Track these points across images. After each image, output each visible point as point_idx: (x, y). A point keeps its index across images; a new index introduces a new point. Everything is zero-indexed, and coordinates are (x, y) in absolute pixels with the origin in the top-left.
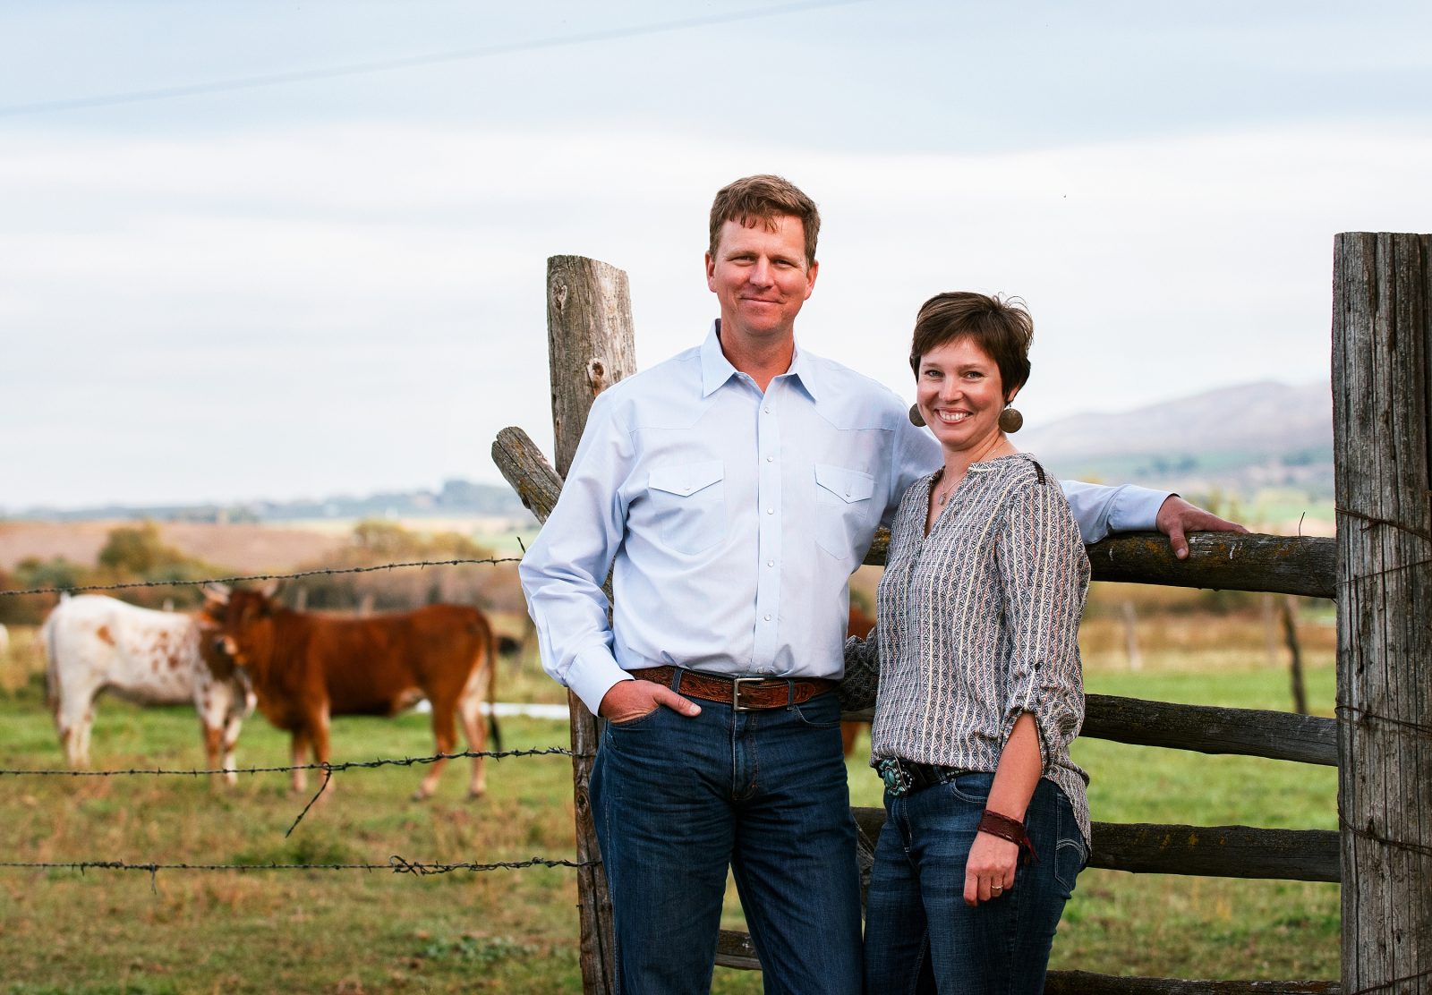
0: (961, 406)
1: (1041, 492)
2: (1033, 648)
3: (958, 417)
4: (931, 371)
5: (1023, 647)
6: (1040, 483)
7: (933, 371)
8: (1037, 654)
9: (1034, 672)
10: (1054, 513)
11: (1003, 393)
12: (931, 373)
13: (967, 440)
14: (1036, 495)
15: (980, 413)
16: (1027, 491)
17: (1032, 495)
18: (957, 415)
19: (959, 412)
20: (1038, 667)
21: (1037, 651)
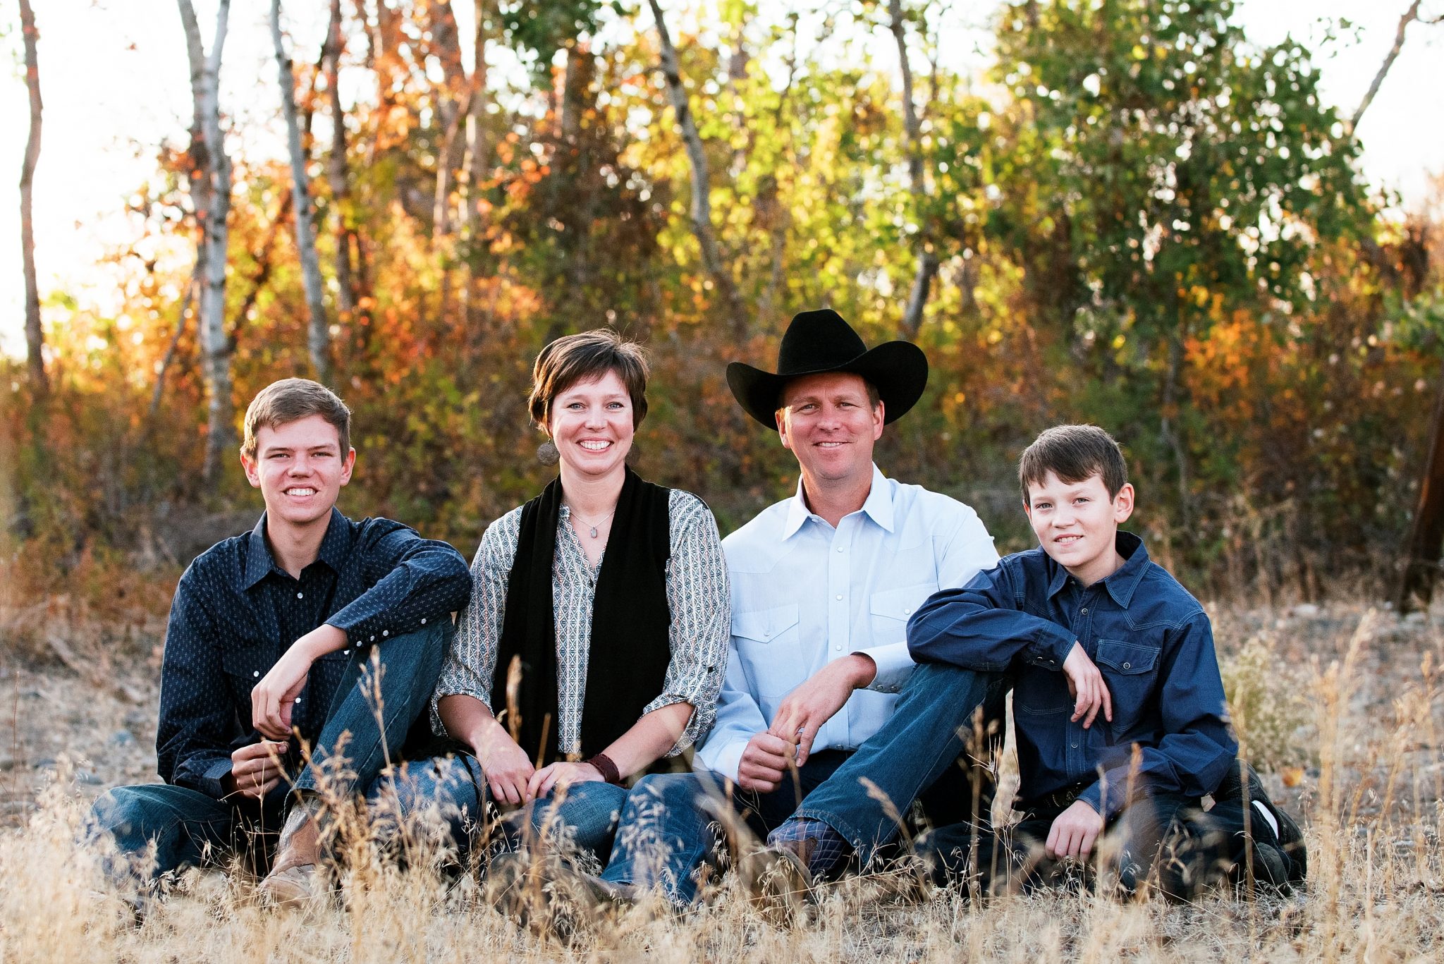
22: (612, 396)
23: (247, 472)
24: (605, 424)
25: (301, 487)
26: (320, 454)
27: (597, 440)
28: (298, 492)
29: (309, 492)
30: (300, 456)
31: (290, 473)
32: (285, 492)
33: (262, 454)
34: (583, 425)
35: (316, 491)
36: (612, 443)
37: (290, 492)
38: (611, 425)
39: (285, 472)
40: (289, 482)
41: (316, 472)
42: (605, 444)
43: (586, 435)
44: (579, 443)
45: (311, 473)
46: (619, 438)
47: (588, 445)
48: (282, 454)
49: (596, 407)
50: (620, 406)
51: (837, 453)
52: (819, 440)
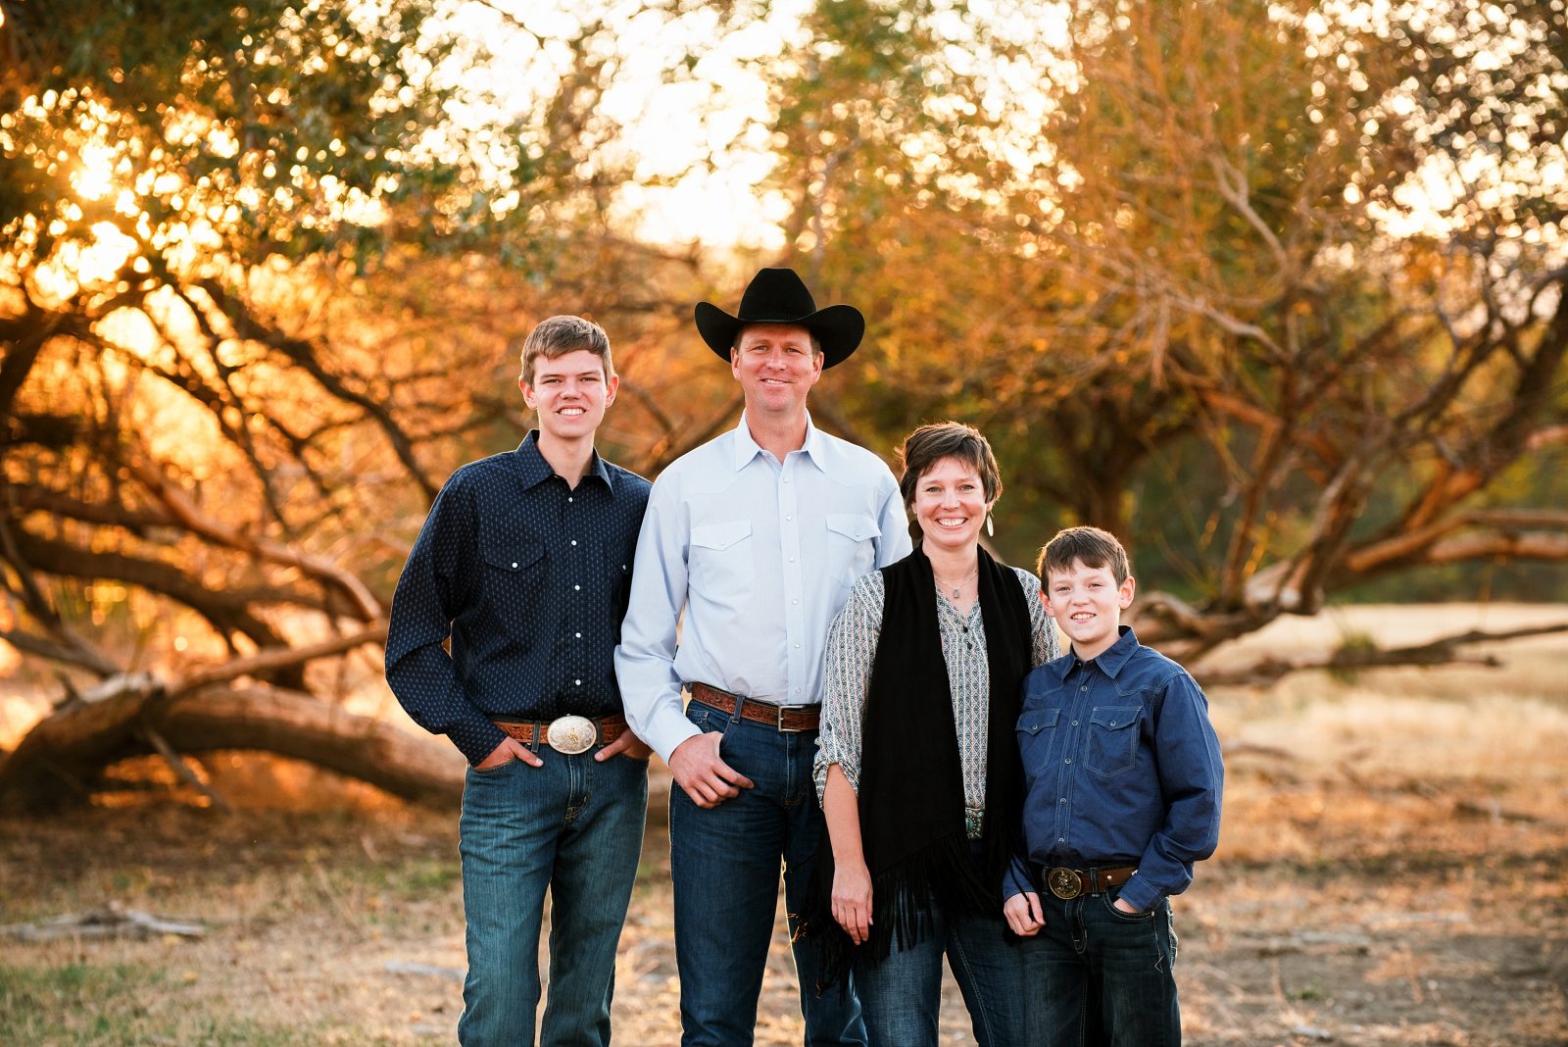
0: (960, 513)
4: (931, 489)
7: (934, 488)
12: (933, 490)
18: (957, 521)
19: (958, 518)
22: (963, 480)
23: (525, 397)
24: (958, 505)
25: (572, 408)
26: (587, 379)
27: (952, 518)
28: (569, 412)
29: (579, 411)
30: (571, 381)
31: (562, 395)
32: (559, 412)
33: (537, 380)
34: (939, 506)
35: (585, 411)
36: (966, 519)
37: (565, 412)
38: (962, 504)
39: (558, 395)
40: (561, 404)
41: (584, 394)
42: (959, 522)
43: (943, 514)
44: (937, 520)
45: (579, 395)
46: (972, 515)
47: (945, 522)
48: (555, 379)
49: (950, 491)
50: (972, 488)
51: (779, 390)
52: (765, 376)
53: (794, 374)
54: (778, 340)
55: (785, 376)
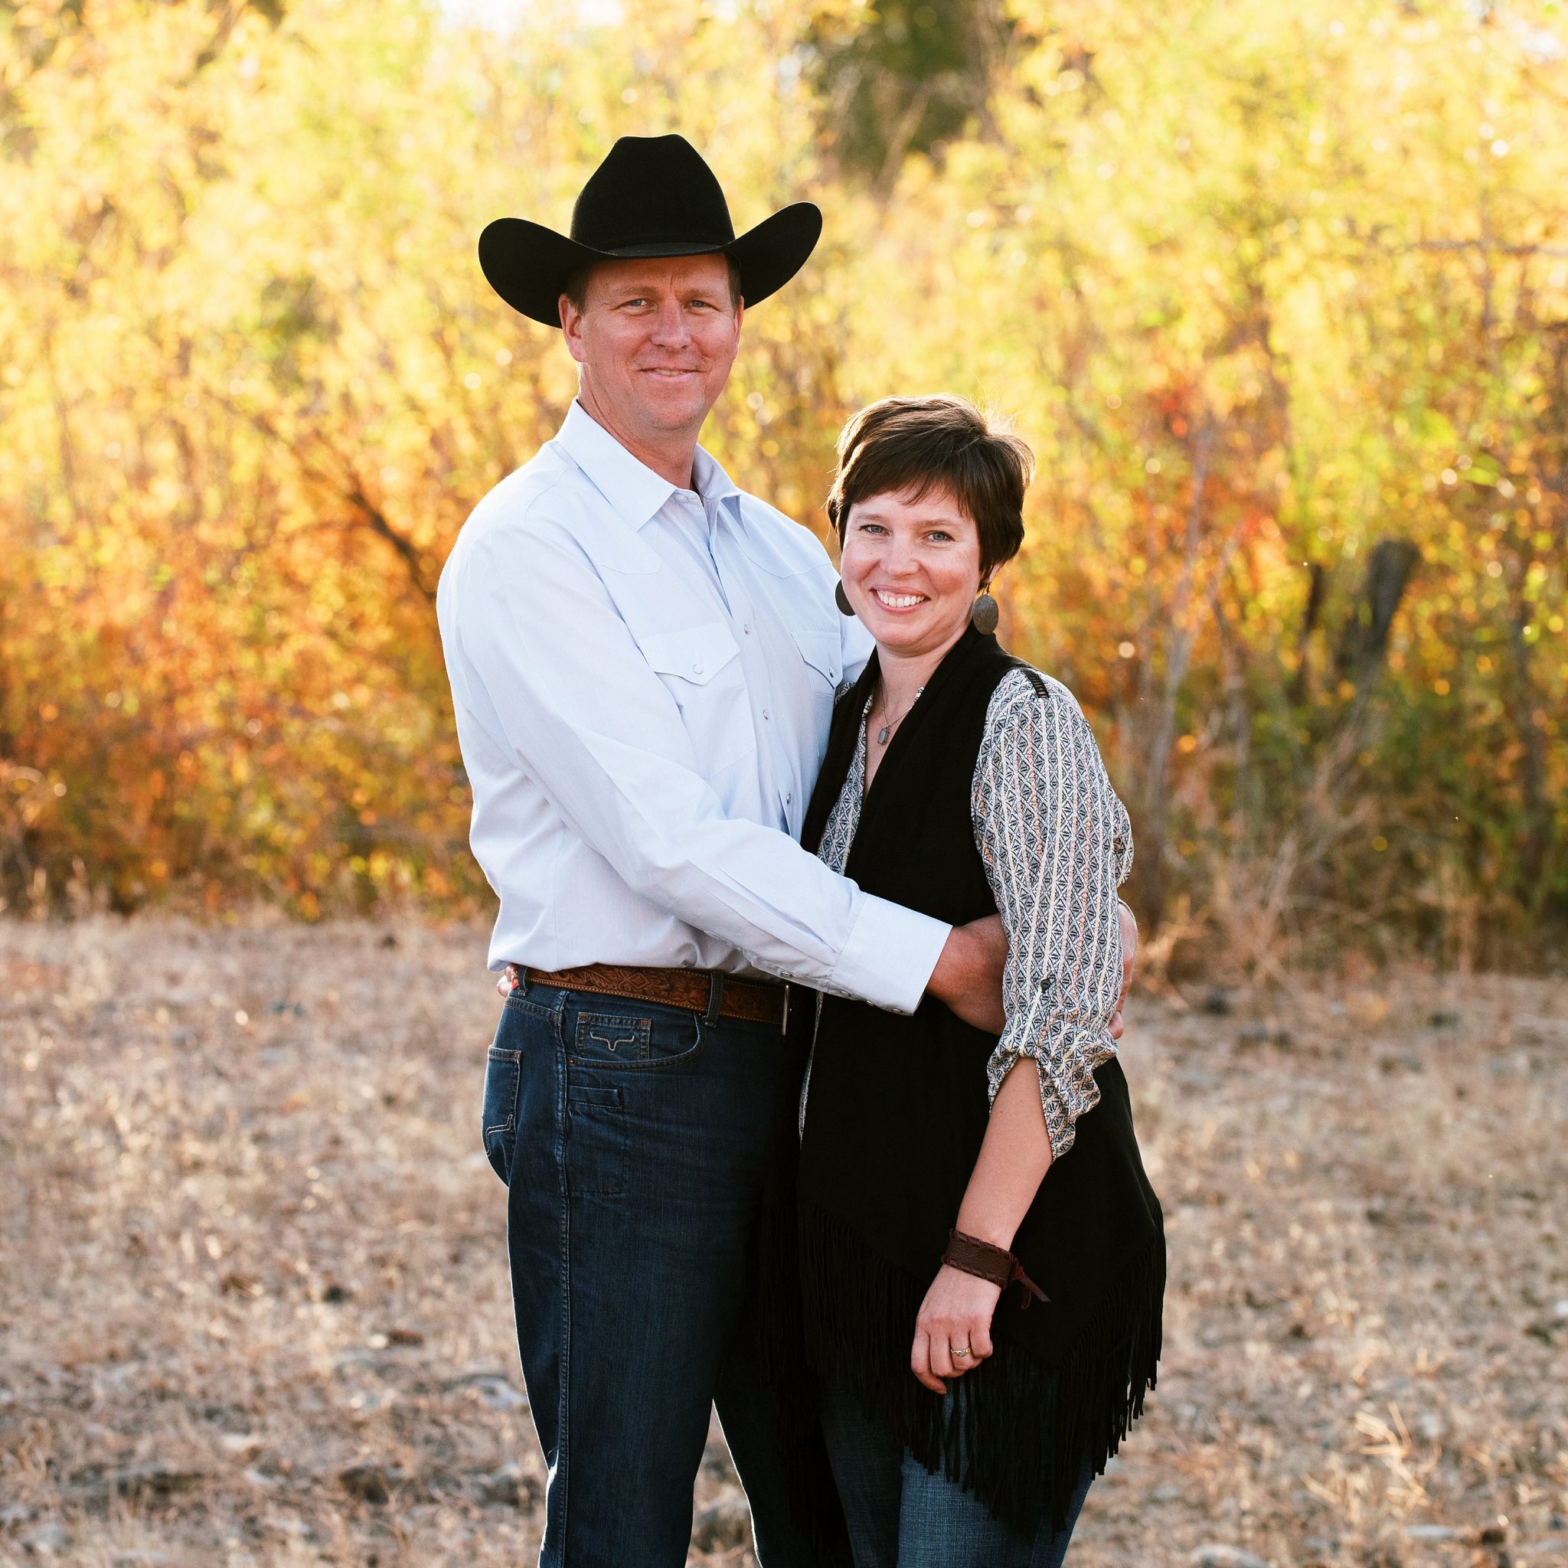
0: (917, 585)
1: (1043, 711)
2: (1039, 955)
3: (909, 601)
4: (868, 526)
5: (1023, 955)
6: (1040, 696)
7: (872, 526)
8: (1045, 965)
9: (1039, 993)
10: (1066, 740)
11: (981, 569)
12: (870, 529)
13: (918, 640)
14: (1036, 716)
15: (942, 599)
16: (1021, 711)
17: (1030, 715)
18: (908, 598)
19: (911, 594)
20: (1046, 985)
21: (1046, 960)
22: (930, 523)
24: (913, 568)
27: (898, 593)
36: (927, 599)
43: (883, 580)
44: (874, 591)
46: (939, 591)
47: (884, 597)
49: (903, 537)
50: (950, 538)
51: (678, 389)
52: (651, 361)
53: (703, 352)
54: (670, 287)
55: (685, 360)
